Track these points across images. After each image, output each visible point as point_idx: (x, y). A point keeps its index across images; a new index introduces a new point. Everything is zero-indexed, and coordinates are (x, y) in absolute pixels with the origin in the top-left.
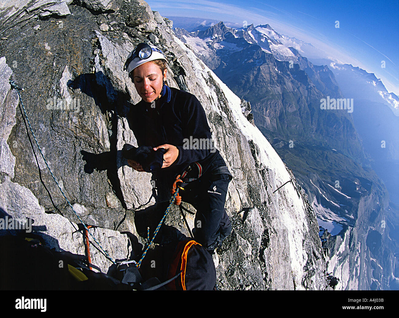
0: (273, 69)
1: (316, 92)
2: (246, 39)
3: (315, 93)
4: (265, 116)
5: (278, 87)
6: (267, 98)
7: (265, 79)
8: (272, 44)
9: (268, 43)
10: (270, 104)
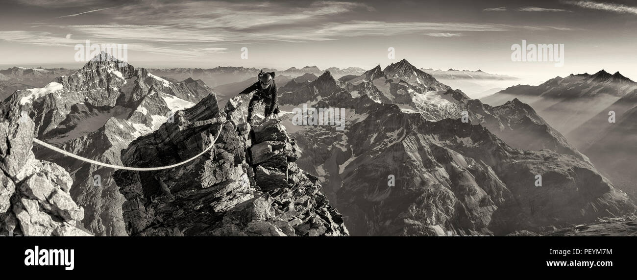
0: (425, 140)
1: (509, 152)
2: (371, 97)
3: (508, 154)
4: (430, 227)
5: (441, 169)
6: (426, 193)
7: (414, 161)
8: (415, 95)
9: (408, 95)
10: (434, 202)
